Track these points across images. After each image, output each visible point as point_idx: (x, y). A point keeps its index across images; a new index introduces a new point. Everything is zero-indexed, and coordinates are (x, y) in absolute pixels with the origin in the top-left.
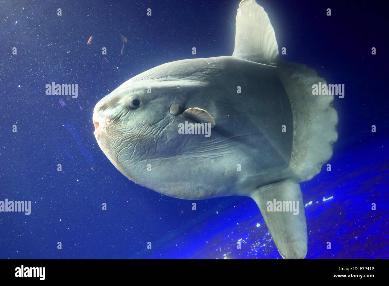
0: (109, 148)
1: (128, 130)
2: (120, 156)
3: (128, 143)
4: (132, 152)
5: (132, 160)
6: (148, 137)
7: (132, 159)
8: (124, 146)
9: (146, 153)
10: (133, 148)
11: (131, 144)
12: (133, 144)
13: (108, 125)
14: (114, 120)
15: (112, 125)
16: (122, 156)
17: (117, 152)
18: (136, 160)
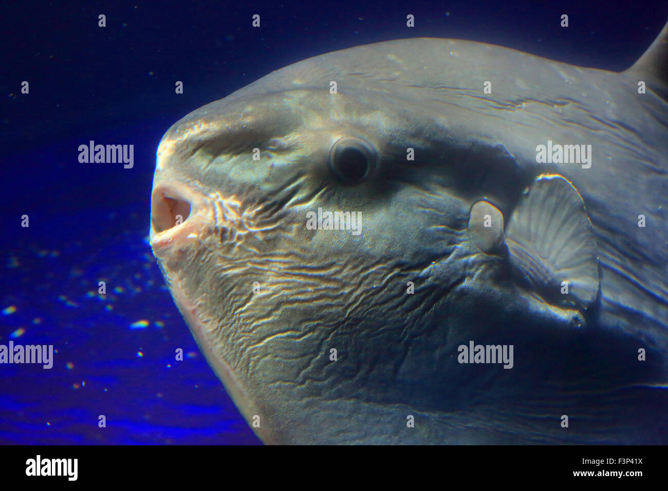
0: (220, 314)
1: (314, 264)
2: (259, 359)
3: (301, 318)
4: (310, 356)
5: (303, 386)
6: (384, 314)
7: (303, 383)
8: (286, 326)
9: (362, 373)
10: (317, 342)
11: (316, 323)
12: (322, 327)
13: (232, 222)
14: (260, 208)
15: (250, 226)
16: (266, 362)
17: (251, 339)
18: (317, 392)
